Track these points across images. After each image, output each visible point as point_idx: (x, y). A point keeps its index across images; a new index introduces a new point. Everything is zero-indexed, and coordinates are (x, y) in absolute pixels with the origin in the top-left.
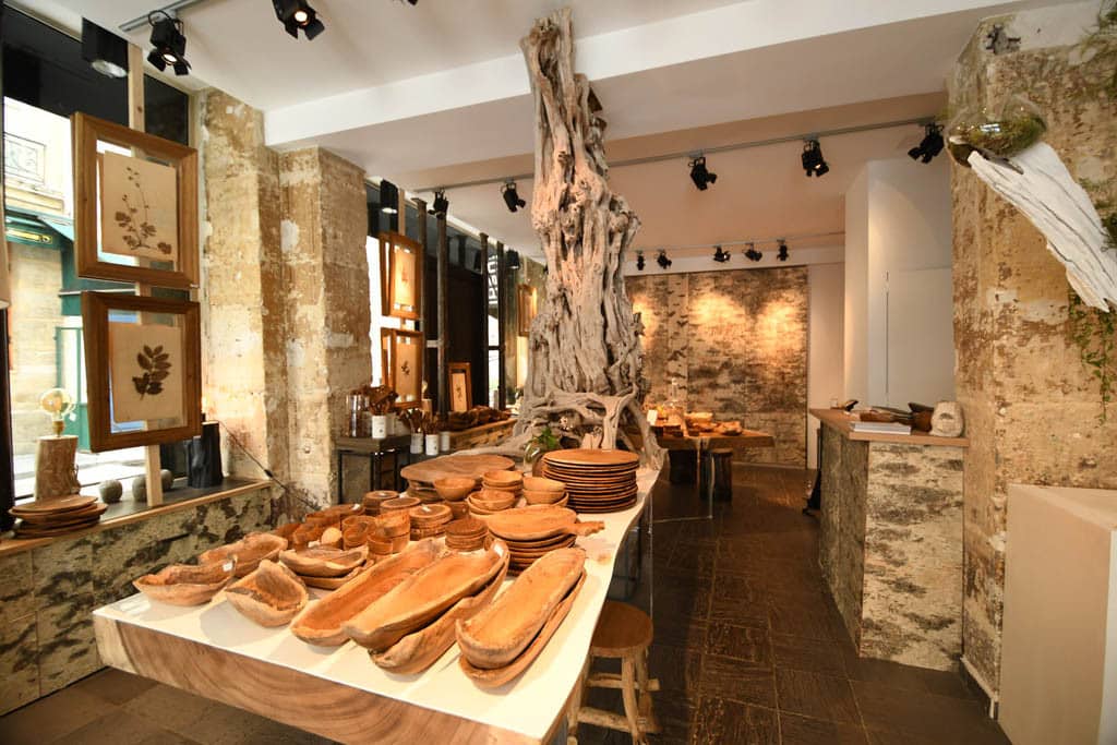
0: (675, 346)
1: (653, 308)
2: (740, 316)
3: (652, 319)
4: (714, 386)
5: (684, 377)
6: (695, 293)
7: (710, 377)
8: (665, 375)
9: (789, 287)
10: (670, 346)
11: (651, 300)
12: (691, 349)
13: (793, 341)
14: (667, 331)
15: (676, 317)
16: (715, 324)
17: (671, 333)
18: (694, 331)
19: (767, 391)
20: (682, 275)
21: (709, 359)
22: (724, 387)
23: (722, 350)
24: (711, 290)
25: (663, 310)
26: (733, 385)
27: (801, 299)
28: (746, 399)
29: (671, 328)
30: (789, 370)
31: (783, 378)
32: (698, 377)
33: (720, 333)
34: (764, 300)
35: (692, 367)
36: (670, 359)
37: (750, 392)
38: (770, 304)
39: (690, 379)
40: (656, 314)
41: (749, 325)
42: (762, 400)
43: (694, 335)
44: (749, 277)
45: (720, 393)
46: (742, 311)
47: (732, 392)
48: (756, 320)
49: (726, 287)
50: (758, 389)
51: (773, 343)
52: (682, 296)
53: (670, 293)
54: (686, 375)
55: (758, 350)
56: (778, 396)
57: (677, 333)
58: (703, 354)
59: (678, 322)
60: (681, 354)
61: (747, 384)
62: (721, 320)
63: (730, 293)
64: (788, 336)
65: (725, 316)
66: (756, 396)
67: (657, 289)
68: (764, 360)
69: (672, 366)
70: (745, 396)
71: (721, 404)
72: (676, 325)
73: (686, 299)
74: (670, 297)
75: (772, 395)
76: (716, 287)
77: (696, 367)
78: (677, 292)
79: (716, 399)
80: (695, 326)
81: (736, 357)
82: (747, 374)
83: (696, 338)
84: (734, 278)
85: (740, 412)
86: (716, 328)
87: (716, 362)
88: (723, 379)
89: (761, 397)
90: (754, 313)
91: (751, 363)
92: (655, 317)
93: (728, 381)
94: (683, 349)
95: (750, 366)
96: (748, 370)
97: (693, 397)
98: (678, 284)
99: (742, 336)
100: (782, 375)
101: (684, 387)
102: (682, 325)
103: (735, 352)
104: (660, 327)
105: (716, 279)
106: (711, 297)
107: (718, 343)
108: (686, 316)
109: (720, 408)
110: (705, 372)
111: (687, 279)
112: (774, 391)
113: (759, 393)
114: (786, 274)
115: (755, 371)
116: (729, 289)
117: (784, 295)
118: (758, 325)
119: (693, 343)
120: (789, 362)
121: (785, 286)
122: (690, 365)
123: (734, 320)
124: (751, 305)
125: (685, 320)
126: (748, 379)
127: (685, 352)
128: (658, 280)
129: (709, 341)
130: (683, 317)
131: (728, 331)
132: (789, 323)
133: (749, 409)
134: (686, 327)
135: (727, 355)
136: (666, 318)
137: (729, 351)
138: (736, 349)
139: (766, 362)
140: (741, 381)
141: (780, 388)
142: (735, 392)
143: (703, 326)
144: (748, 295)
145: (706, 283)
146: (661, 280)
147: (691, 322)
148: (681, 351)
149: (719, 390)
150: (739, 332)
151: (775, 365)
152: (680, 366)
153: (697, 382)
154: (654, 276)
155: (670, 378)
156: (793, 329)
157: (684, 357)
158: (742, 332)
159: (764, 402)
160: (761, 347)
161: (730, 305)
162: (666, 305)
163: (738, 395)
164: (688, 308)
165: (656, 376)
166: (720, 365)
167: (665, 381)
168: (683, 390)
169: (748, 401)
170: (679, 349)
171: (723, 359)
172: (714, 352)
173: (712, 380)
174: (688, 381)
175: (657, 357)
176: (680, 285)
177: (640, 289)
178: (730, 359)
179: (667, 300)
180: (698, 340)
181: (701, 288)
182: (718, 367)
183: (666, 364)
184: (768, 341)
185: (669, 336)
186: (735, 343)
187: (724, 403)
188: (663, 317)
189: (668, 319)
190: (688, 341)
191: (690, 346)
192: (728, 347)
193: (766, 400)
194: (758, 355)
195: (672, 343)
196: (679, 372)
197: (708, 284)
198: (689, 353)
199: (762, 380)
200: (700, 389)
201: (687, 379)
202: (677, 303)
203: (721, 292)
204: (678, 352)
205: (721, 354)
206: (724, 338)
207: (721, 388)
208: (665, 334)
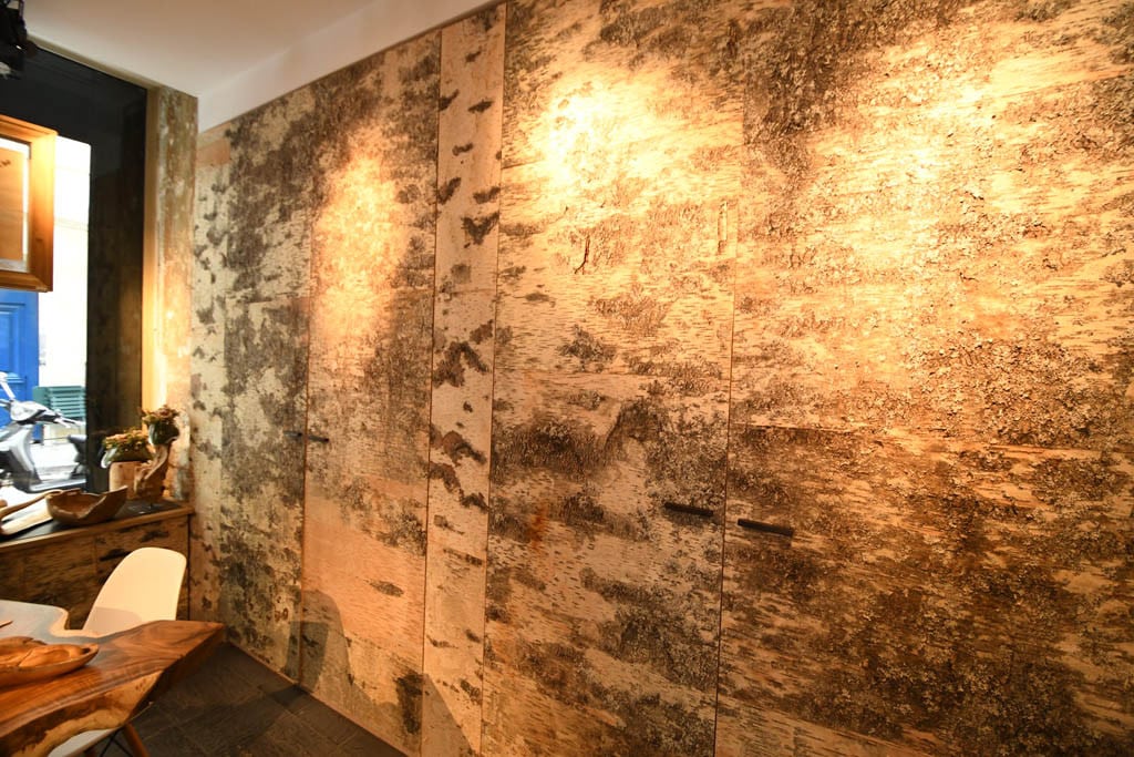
0: (456, 323)
1: (396, 175)
2: (710, 158)
4: (586, 517)
5: (478, 457)
6: (527, 80)
7: (566, 471)
8: (423, 436)
10: (439, 322)
12: (505, 336)
13: (1062, 285)
14: (432, 262)
15: (461, 205)
16: (597, 213)
17: (443, 269)
18: (515, 259)
19: (858, 604)
21: (569, 383)
22: (628, 530)
23: (621, 342)
24: (587, 53)
25: (424, 179)
26: (664, 527)
28: (728, 619)
29: (446, 246)
30: (1022, 494)
31: (972, 543)
32: (527, 463)
33: (616, 258)
34: (851, 41)
35: (507, 418)
36: (438, 379)
37: (759, 582)
39: (499, 468)
40: (404, 198)
41: (758, 202)
42: (818, 645)
43: (515, 273)
45: (609, 556)
46: (726, 129)
48: (799, 168)
50: (801, 573)
51: (897, 303)
52: (483, 106)
53: (445, 104)
54: (488, 455)
55: (811, 347)
57: (462, 270)
58: (549, 357)
59: (468, 222)
60: (473, 358)
61: (736, 537)
62: (622, 196)
63: (670, 42)
65: (645, 166)
66: (783, 617)
67: (409, 97)
68: (835, 406)
69: (445, 405)
70: (728, 601)
71: (607, 611)
72: (462, 237)
73: (496, 115)
74: (445, 118)
76: (607, 35)
77: (520, 417)
78: (469, 97)
79: (589, 581)
80: (522, 233)
81: (688, 380)
83: (527, 286)
85: (695, 681)
86: (602, 231)
87: (597, 401)
88: (624, 488)
89: (816, 625)
90: (791, 128)
91: (760, 420)
92: (399, 207)
93: (646, 503)
94: (479, 335)
95: (754, 436)
96: (745, 462)
97: (507, 550)
98: (471, 58)
99: (720, 271)
100: (967, 514)
101: (477, 501)
102: (477, 230)
103: (681, 357)
104: (415, 245)
107: (605, 308)
108: (494, 193)
109: (606, 629)
110: (552, 446)
111: (499, 29)
112: (900, 608)
113: (801, 598)
115: (782, 466)
116: (668, 25)
118: (813, 191)
119: (514, 314)
120: (1024, 438)
122: (499, 406)
123: (684, 187)
124: (776, 83)
125: (489, 208)
126: (741, 508)
127: (485, 350)
128: (411, 61)
130: (481, 198)
131: (654, 243)
133: (742, 684)
134: (492, 239)
135: (645, 369)
136: (431, 209)
137: (656, 350)
138: (688, 339)
139: (855, 424)
140: (706, 515)
141: (945, 600)
142: (673, 568)
143: (551, 231)
144: (757, 27)
145: (567, 24)
146: (421, 59)
147: (510, 217)
148: (473, 346)
149: (602, 539)
150: (704, 249)
151: (915, 446)
152: (467, 407)
153: (521, 485)
154: (400, 48)
155: (438, 457)
156: (1061, 203)
157: (482, 369)
158: (721, 246)
159: (835, 663)
160: (823, 328)
161: (663, 109)
162: (433, 155)
163: (687, 586)
164: (499, 156)
165: (398, 439)
166: (614, 419)
167: (420, 463)
168: (475, 509)
169: (735, 633)
170: (465, 337)
171: (625, 387)
172: (588, 353)
173: (576, 487)
174: (491, 477)
175: (403, 363)
176: (478, 59)
177: (365, 107)
178: (655, 391)
179: (434, 134)
180: (533, 298)
181: (548, 53)
182: (601, 425)
183: (427, 396)
184: (872, 295)
185: (439, 284)
186: (685, 307)
187: (626, 608)
188: (422, 207)
189: (436, 214)
190: (497, 300)
191: (503, 322)
192: (650, 331)
193: (844, 654)
194: (806, 379)
195: (445, 312)
196: (465, 434)
197: (576, 26)
198: (497, 353)
199: (821, 526)
200: (532, 518)
201: (487, 468)
202: (462, 143)
203: (625, 53)
204: (464, 348)
205: (618, 362)
206: (636, 287)
207: (611, 530)
208: (427, 273)
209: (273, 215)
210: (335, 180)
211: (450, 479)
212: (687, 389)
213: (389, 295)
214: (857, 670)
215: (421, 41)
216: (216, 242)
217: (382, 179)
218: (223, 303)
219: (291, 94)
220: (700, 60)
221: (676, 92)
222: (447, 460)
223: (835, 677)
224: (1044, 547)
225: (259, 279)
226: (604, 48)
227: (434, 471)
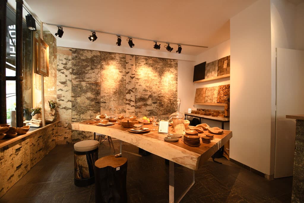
0: (129, 87)
1: (118, 69)
2: (156, 76)
3: (118, 74)
4: (146, 105)
5: (133, 101)
6: (138, 64)
7: (144, 101)
8: (125, 100)
9: (172, 67)
10: (127, 87)
11: (117, 65)
12: (136, 89)
13: (173, 87)
14: (126, 80)
15: (129, 74)
16: (146, 78)
17: (127, 81)
18: (137, 81)
19: (165, 106)
20: (132, 56)
21: (144, 93)
22: (150, 105)
23: (149, 90)
24: (144, 64)
25: (124, 70)
26: (153, 104)
27: (175, 72)
28: (158, 110)
29: (127, 79)
30: (172, 98)
31: (170, 102)
32: (140, 101)
33: (148, 83)
34: (164, 71)
35: (137, 97)
36: (127, 93)
37: (160, 107)
38: (166, 73)
39: (136, 102)
40: (120, 72)
41: (159, 80)
42: (164, 110)
43: (137, 83)
44: (158, 60)
45: (148, 108)
46: (156, 74)
47: (153, 107)
48: (161, 79)
49: (150, 64)
50: (162, 105)
51: (167, 88)
52: (132, 65)
53: (127, 63)
54: (134, 101)
55: (162, 90)
56: (169, 108)
57: (130, 82)
58: (142, 91)
59: (131, 77)
60: (132, 91)
61: (158, 104)
62: (148, 77)
63: (152, 66)
64: (172, 85)
65: (150, 75)
66: (161, 109)
67: (121, 60)
68: (164, 94)
69: (128, 96)
70: (158, 109)
71: (148, 113)
72: (130, 78)
73: (134, 66)
74: (127, 65)
75: (167, 108)
76: (146, 63)
77: (138, 97)
78: (130, 63)
79: (147, 110)
80: (138, 79)
81: (154, 93)
82: (158, 100)
83: (139, 84)
84: (153, 60)
85: (156, 116)
86: (147, 80)
87: (147, 95)
88: (149, 102)
89: (163, 109)
90: (161, 76)
91: (159, 95)
92: (119, 73)
93: (151, 103)
94: (133, 89)
95: (159, 97)
97: (137, 110)
98: (130, 59)
99: (156, 85)
100: (170, 100)
101: (133, 106)
102: (132, 78)
103: (154, 91)
104: (123, 78)
105: (146, 60)
106: (145, 67)
107: (147, 87)
108: (134, 74)
109: (148, 114)
110: (142, 99)
111: (134, 58)
112: (167, 106)
113: (162, 107)
114: (171, 62)
115: (161, 99)
116: (152, 65)
117: (170, 69)
118: (162, 80)
119: (137, 87)
120: (172, 95)
121: (171, 66)
123: (153, 78)
124: (159, 72)
125: (133, 76)
126: (158, 102)
127: (134, 90)
128: (121, 56)
129: (144, 86)
130: (132, 74)
131: (151, 82)
132: (172, 80)
133: (159, 114)
134: (134, 79)
135: (151, 92)
136: (125, 74)
137: (152, 90)
138: (154, 90)
139: (165, 95)
140: (156, 103)
141: (169, 105)
142: (154, 107)
143: (141, 79)
144: (158, 68)
145: (142, 61)
146: (123, 56)
147: (136, 77)
148: (132, 90)
149: (148, 107)
150: (155, 83)
151: (168, 96)
152: (131, 96)
153: (139, 103)
154: (119, 54)
155: (127, 102)
156: (173, 83)
157: (133, 92)
158: (156, 83)
159: (164, 111)
160: (163, 89)
161: (152, 71)
162: (125, 68)
163: (155, 108)
164: (135, 71)
165: (120, 101)
166: (148, 96)
167: (125, 103)
168: (133, 107)
169: (158, 111)
170: (131, 89)
171: (149, 94)
172: (146, 91)
173: (145, 103)
174: (135, 103)
175: (121, 92)
176: (131, 60)
177: (112, 59)
178: (152, 94)
179: (125, 66)
180: (139, 85)
181: (140, 63)
182: (147, 97)
183: (125, 95)
184: (165, 87)
185: (127, 83)
186: (154, 87)
187: (150, 112)
188: (124, 74)
189: (126, 75)
190: (135, 85)
191: (136, 87)
192: (151, 89)
193: (165, 110)
194: (162, 92)
195: (128, 86)
196: (131, 99)
197: (143, 62)
198: (135, 91)
199: (163, 102)
200: (140, 106)
201: (135, 102)
202: (130, 68)
203: (148, 66)
204: (131, 90)
205: (148, 91)
206: (150, 85)
207: (149, 106)
208: (125, 81)
209: (89, 68)
210: (106, 66)
211: (129, 104)
212: (154, 94)
213: (118, 83)
214: (165, 111)
215: (123, 55)
216: (67, 69)
217: (116, 69)
218: (71, 81)
219: (93, 51)
220: (154, 69)
221: (153, 70)
222: (129, 102)
223: (164, 112)
224: (173, 101)
225: (85, 78)
226: (146, 64)
227: (127, 104)
